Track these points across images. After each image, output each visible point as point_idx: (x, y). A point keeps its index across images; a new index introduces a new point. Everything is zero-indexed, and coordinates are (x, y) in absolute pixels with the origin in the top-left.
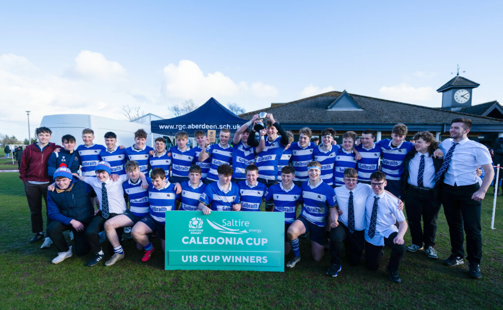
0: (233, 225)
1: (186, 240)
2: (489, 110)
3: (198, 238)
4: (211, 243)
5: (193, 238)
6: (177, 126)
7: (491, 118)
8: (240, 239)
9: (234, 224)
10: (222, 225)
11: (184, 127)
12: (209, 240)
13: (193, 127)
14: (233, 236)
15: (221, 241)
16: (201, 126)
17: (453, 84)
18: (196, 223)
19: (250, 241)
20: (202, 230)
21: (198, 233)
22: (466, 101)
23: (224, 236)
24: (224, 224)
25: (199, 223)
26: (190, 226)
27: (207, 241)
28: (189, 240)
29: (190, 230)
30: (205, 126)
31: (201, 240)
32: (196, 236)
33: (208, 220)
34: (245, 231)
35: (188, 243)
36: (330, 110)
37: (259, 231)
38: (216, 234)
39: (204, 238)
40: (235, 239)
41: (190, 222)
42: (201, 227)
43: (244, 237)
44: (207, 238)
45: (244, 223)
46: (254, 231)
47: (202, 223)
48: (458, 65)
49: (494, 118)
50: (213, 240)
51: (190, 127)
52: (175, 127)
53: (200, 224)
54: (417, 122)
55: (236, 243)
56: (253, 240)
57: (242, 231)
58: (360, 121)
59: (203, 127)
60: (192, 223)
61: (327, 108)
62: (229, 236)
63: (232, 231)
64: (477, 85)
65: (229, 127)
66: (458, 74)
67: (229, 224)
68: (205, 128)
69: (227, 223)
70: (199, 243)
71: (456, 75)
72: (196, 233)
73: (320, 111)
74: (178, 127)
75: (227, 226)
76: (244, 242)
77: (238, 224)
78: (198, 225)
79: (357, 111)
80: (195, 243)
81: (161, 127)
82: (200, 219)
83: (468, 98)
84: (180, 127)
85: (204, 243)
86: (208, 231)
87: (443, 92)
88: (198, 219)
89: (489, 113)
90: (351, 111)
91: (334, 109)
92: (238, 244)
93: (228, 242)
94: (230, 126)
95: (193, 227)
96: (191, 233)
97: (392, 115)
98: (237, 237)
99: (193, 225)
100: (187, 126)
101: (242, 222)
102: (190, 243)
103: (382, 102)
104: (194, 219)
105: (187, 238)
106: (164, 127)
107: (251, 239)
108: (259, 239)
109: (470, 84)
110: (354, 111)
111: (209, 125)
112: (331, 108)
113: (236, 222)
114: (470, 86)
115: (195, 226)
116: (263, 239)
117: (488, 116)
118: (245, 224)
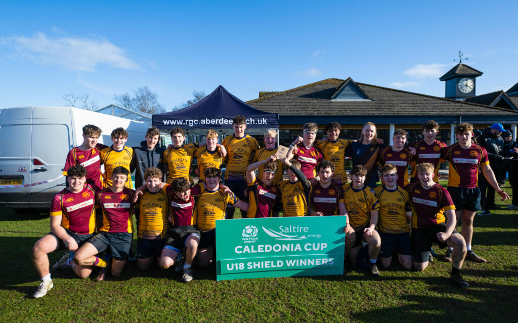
0: (291, 232)
1: (239, 250)
2: (496, 100)
3: (253, 247)
4: (266, 251)
5: (247, 247)
6: (186, 121)
7: (503, 109)
8: (298, 245)
9: (292, 230)
10: (279, 232)
11: (196, 122)
12: (264, 248)
13: (208, 122)
14: (290, 242)
15: (277, 248)
16: (218, 121)
17: (457, 72)
18: (250, 230)
19: (308, 247)
20: (257, 239)
21: (253, 242)
22: (470, 90)
23: (281, 243)
24: (282, 231)
25: (253, 231)
26: (244, 235)
27: (262, 249)
28: (242, 250)
29: (243, 239)
30: (222, 120)
31: (256, 248)
32: (250, 245)
33: (263, 228)
34: (304, 237)
35: (241, 252)
36: (333, 100)
37: (318, 236)
38: (272, 241)
39: (259, 246)
40: (292, 245)
41: (244, 231)
42: (255, 235)
43: (302, 243)
44: (263, 246)
45: (302, 229)
46: (313, 236)
47: (257, 231)
48: (460, 52)
49: (506, 109)
50: (268, 248)
51: (203, 122)
52: (184, 122)
53: (254, 233)
54: (431, 113)
55: (294, 249)
56: (312, 246)
57: (300, 237)
58: (371, 113)
59: (221, 121)
60: (246, 231)
61: (330, 98)
62: (286, 243)
63: (290, 238)
64: (480, 74)
65: (252, 122)
66: (460, 62)
67: (287, 231)
68: (223, 123)
69: (284, 230)
70: (253, 251)
71: (459, 63)
72: (250, 242)
73: (323, 102)
74: (188, 122)
75: (284, 233)
76: (302, 247)
77: (296, 230)
78: (252, 233)
79: (364, 102)
80: (249, 252)
81: (166, 122)
82: (255, 227)
83: (472, 87)
84: (191, 122)
85: (259, 251)
86: (263, 239)
87: (446, 80)
88: (252, 227)
89: (497, 103)
90: (358, 102)
91: (338, 100)
92: (295, 250)
93: (285, 249)
94: (254, 120)
95: (247, 236)
96: (245, 242)
97: (404, 106)
98: (295, 243)
99: (246, 234)
100: (200, 121)
101: (301, 228)
102: (244, 252)
103: (388, 91)
104: (247, 227)
105: (241, 247)
106: (170, 122)
107: (310, 244)
108: (319, 244)
109: (473, 72)
110: (361, 102)
111: (228, 119)
112: (335, 98)
113: (294, 228)
114: (474, 75)
115: (249, 234)
116: (322, 244)
117: (496, 106)
118: (304, 229)
